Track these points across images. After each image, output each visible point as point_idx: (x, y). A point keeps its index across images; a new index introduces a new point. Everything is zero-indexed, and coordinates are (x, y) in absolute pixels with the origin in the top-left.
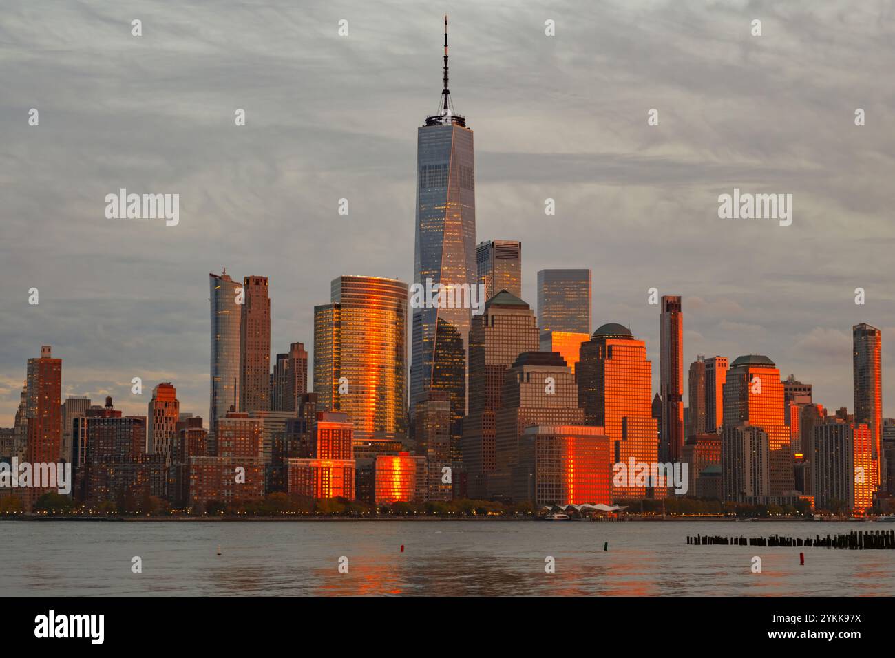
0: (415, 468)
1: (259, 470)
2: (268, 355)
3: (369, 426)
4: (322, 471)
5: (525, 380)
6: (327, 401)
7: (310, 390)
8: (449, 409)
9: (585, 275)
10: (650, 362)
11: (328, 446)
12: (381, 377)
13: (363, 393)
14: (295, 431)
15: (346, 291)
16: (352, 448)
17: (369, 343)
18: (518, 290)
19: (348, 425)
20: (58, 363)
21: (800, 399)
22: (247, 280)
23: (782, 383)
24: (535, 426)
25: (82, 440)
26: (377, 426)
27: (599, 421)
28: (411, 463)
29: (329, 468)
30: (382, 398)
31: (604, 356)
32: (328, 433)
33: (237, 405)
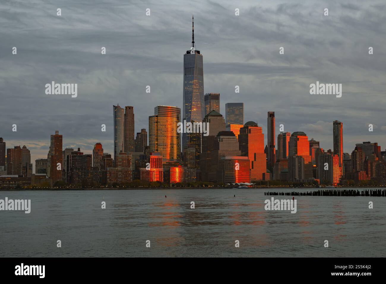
0: (184, 171)
1: (131, 172)
2: (134, 133)
3: (168, 157)
4: (152, 172)
5: (221, 141)
6: (154, 148)
7: (148, 145)
8: (195, 151)
9: (241, 105)
10: (264, 134)
11: (154, 164)
12: (172, 140)
13: (166, 146)
14: (143, 159)
15: (160, 111)
16: (162, 165)
17: (168, 129)
18: (219, 110)
19: (160, 157)
20: (61, 137)
21: (316, 146)
22: (126, 107)
23: (309, 141)
24: (224, 156)
25: (70, 163)
26: (171, 157)
27: (246, 154)
28: (182, 170)
29: (154, 171)
30: (172, 147)
31: (248, 132)
32: (154, 159)
33: (123, 150)
